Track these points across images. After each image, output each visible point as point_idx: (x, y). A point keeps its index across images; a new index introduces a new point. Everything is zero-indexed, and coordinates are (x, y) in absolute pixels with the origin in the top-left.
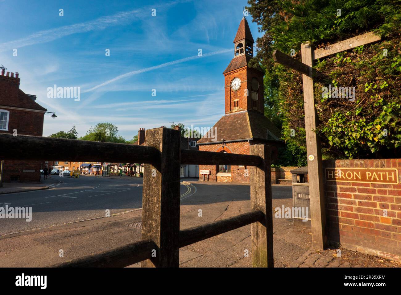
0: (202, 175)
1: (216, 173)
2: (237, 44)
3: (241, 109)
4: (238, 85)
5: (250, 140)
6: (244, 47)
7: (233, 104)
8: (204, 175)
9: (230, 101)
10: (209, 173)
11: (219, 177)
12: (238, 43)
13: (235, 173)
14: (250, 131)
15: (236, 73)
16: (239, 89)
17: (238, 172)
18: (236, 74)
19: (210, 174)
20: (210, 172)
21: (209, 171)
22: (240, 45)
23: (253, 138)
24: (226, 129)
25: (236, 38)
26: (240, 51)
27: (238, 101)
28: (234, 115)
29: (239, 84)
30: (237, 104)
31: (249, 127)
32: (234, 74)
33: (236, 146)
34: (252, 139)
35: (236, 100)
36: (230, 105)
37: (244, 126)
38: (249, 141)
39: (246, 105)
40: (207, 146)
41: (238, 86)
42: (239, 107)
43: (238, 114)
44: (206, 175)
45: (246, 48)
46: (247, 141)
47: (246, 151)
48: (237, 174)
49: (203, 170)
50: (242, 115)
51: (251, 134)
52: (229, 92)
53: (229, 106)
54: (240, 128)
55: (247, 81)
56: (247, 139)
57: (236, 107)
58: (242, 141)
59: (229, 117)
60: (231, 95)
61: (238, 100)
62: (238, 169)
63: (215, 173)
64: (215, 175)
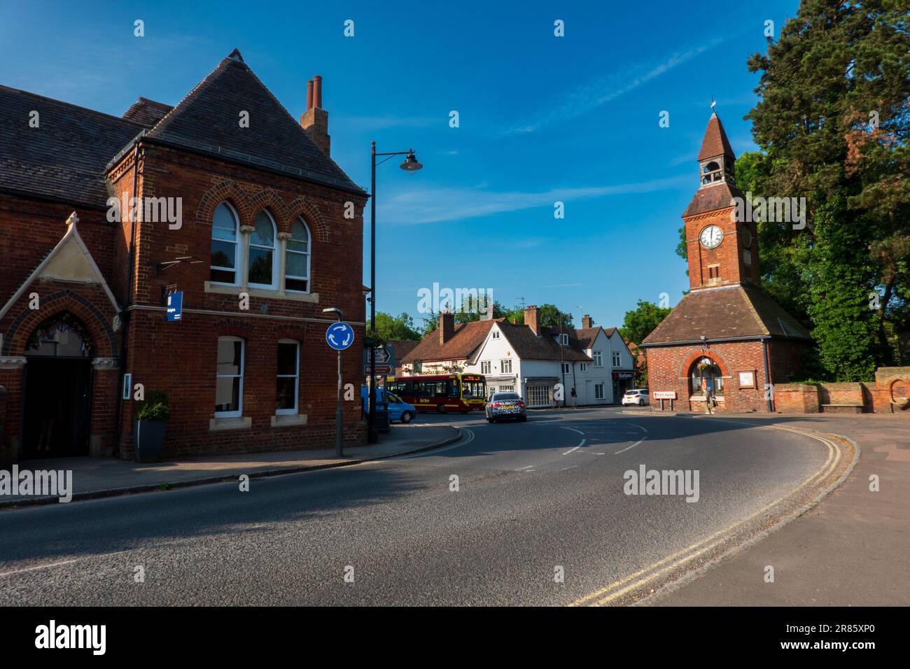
0: (659, 400)
1: (690, 397)
2: (706, 163)
3: (726, 282)
4: (717, 239)
5: (765, 339)
6: (721, 169)
7: (706, 273)
8: (663, 400)
9: (699, 267)
10: (674, 397)
11: (695, 403)
12: (709, 162)
13: (733, 396)
14: (760, 322)
15: (711, 217)
16: (720, 246)
17: (740, 393)
18: (711, 219)
19: (676, 399)
20: (676, 395)
21: (673, 393)
22: (713, 166)
23: (770, 335)
24: (702, 319)
25: (702, 153)
26: (712, 175)
27: (717, 268)
28: (713, 292)
29: (719, 237)
30: (714, 273)
31: (756, 316)
32: (707, 218)
33: (732, 348)
34: (770, 337)
35: (713, 266)
36: (702, 275)
37: (741, 314)
38: (762, 340)
39: (738, 275)
40: (665, 349)
41: (717, 241)
42: (720, 279)
43: (721, 291)
44: (669, 400)
45: (726, 171)
46: (759, 340)
47: (755, 357)
48: (737, 398)
49: (659, 391)
50: (731, 293)
51: (764, 328)
52: (697, 251)
53: (699, 276)
54: (735, 317)
55: (737, 233)
56: (759, 337)
57: (715, 279)
58: (747, 341)
59: (701, 296)
60: (700, 256)
61: (718, 265)
62: (740, 389)
63: (688, 396)
64: (687, 399)
